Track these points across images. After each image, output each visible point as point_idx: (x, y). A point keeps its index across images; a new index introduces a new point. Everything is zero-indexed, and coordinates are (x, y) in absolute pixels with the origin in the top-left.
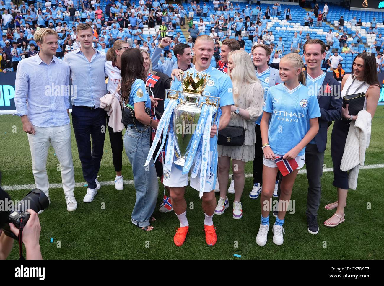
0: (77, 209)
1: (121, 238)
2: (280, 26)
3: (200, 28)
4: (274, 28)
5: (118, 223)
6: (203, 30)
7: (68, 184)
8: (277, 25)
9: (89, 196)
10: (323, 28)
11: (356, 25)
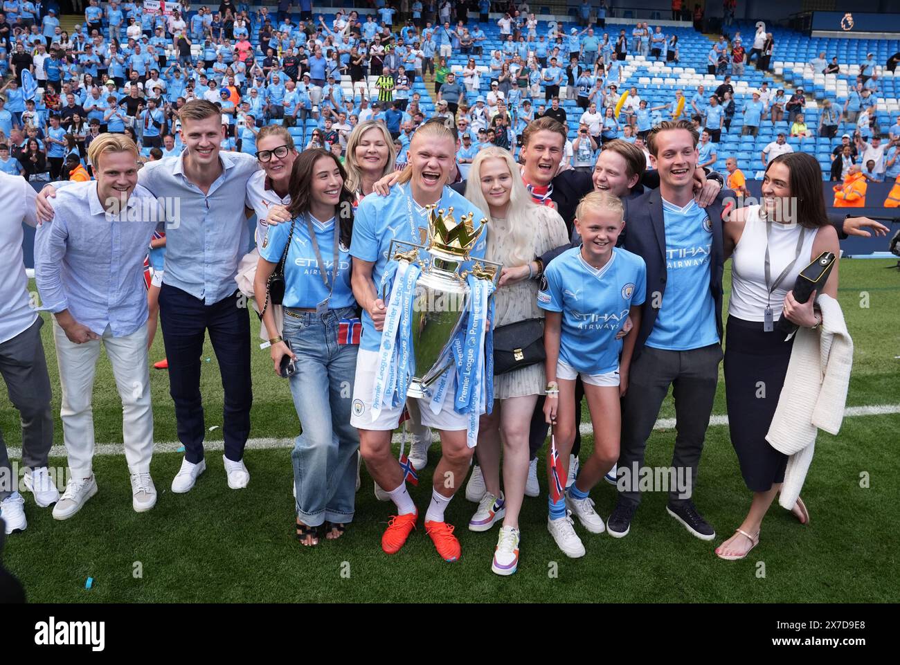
0: (155, 507)
2: (649, 74)
3: (467, 81)
4: (634, 79)
5: (243, 544)
6: (474, 87)
7: (139, 447)
8: (644, 72)
9: (184, 478)
10: (748, 78)
11: (824, 72)
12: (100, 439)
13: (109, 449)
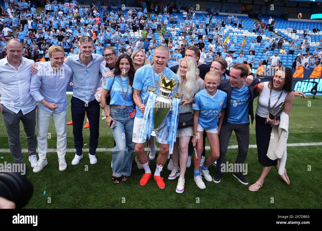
0: (66, 169)
1: (96, 193)
2: (233, 32)
4: (228, 33)
5: (95, 182)
6: (174, 34)
7: (62, 150)
8: (231, 31)
9: (76, 160)
10: (266, 34)
11: (291, 33)
12: (49, 147)
13: (51, 150)
